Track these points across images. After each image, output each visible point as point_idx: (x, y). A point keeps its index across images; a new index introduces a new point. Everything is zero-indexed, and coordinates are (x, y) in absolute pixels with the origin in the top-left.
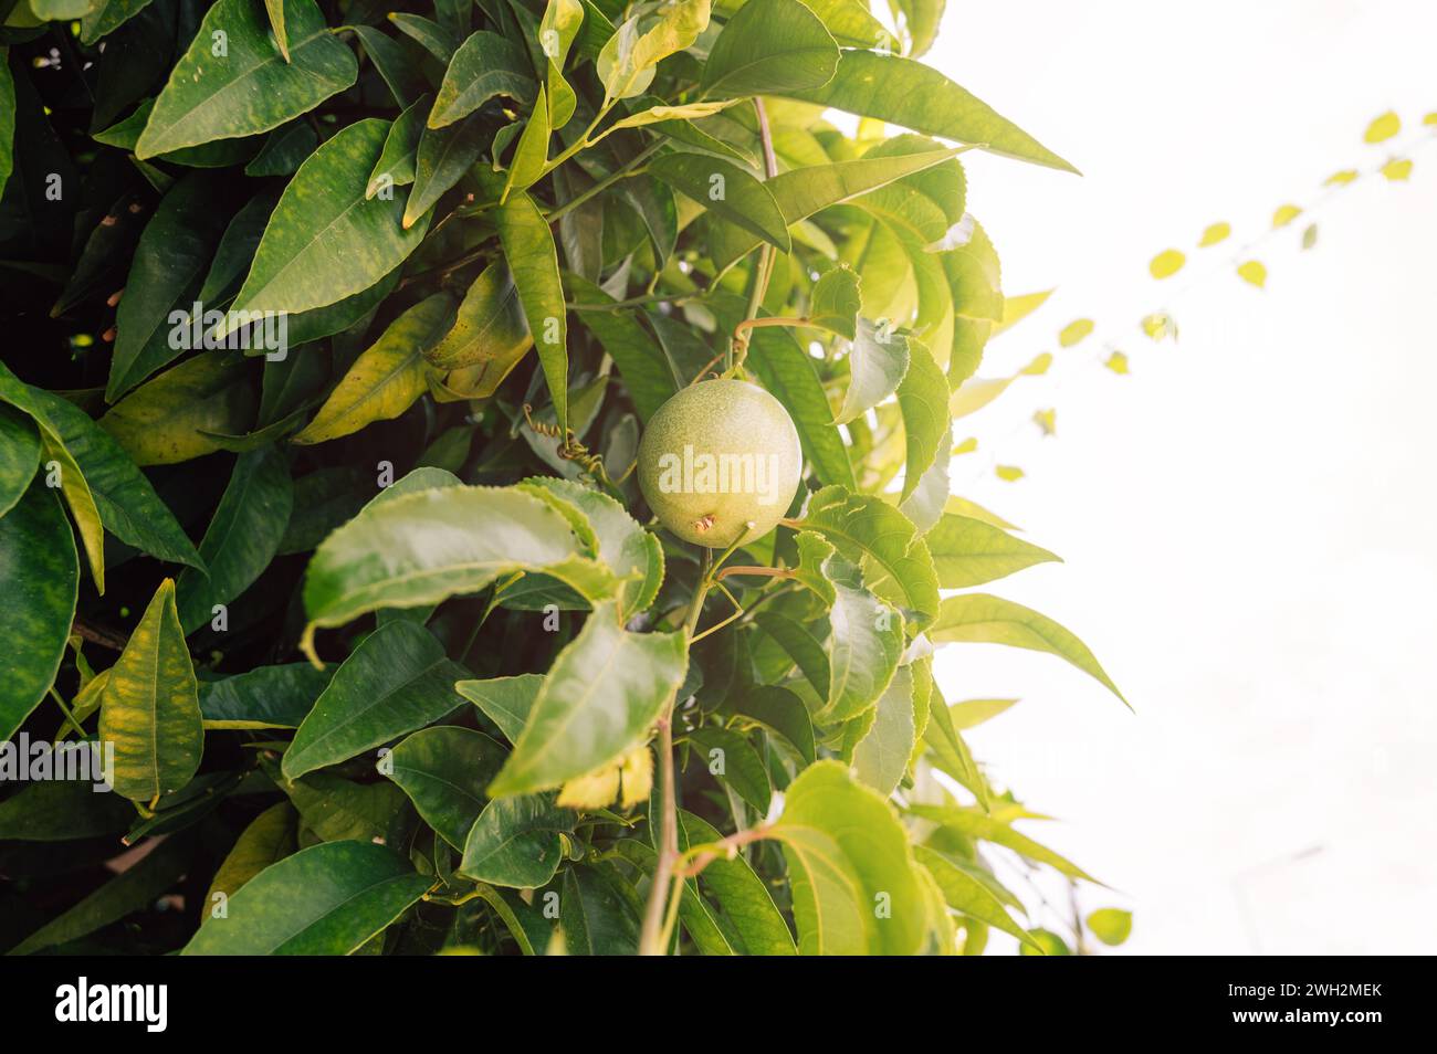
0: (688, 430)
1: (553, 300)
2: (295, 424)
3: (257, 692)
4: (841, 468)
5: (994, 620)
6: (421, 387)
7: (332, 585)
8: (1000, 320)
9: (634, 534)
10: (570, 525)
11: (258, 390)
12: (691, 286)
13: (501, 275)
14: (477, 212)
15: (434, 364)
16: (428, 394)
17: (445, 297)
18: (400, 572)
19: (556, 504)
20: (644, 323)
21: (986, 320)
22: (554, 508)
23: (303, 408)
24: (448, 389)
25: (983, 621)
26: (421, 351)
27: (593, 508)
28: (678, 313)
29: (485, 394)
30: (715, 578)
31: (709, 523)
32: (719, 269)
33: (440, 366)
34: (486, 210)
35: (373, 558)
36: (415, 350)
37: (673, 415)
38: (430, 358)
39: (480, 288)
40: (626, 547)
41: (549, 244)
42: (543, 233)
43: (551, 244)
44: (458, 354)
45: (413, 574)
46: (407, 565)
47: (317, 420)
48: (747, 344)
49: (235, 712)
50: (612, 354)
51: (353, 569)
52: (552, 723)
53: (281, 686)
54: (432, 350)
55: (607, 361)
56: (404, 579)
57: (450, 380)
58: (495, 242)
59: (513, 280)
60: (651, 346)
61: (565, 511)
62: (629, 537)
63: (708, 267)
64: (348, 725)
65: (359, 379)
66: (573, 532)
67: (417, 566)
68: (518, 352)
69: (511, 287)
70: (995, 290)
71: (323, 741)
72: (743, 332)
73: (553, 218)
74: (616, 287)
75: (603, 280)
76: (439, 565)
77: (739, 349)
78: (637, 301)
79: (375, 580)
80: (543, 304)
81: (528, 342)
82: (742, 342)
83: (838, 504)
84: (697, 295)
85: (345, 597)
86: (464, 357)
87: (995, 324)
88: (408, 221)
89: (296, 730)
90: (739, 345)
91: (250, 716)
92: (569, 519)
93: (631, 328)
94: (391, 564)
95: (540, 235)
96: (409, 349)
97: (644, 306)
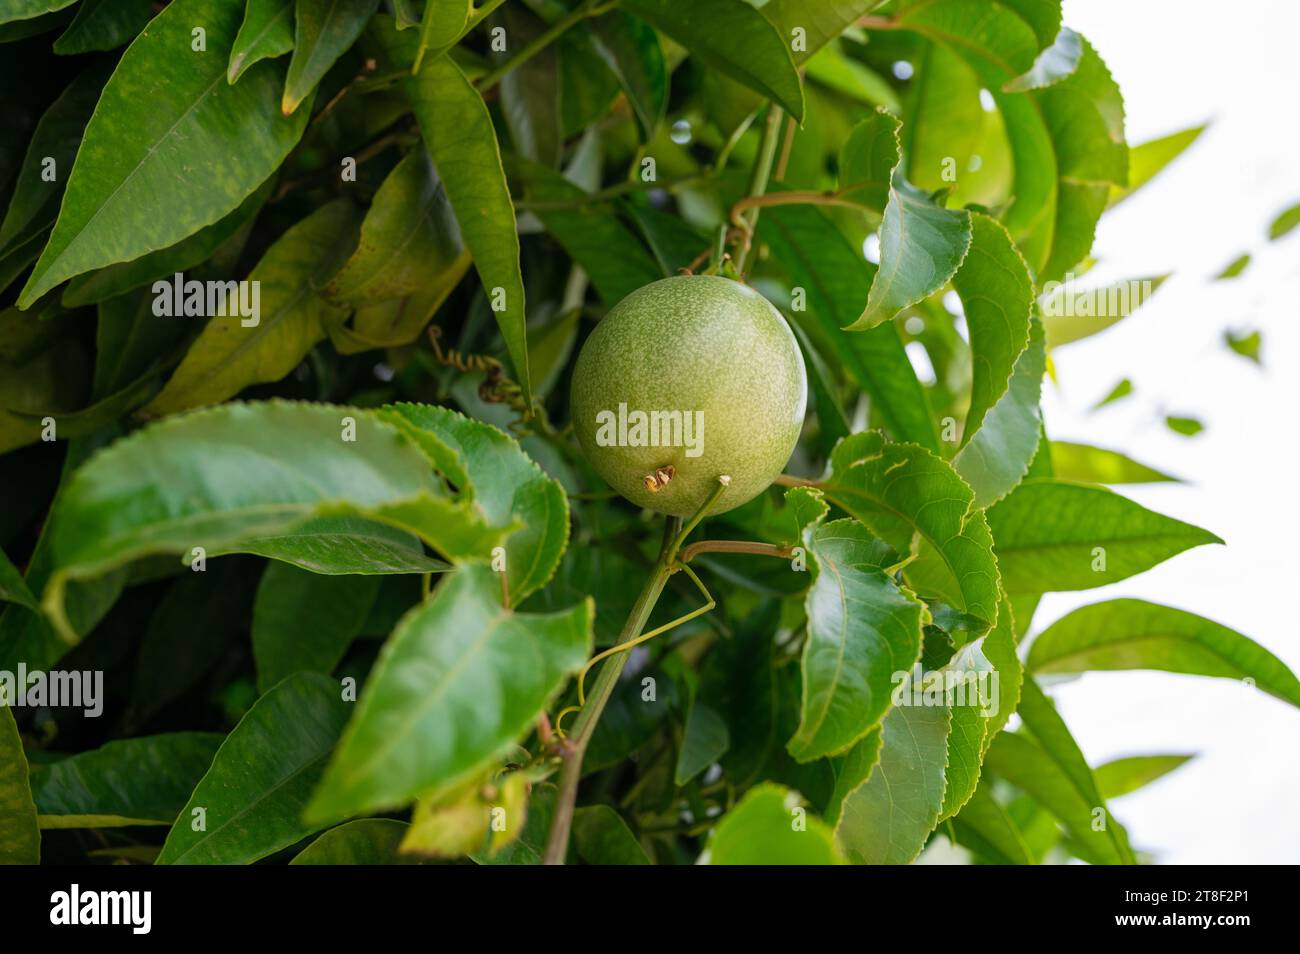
0: (634, 346)
1: (496, 206)
2: (143, 394)
3: (111, 776)
4: (918, 414)
5: (1147, 635)
6: (314, 334)
7: (91, 525)
8: (1124, 182)
9: (531, 482)
10: (432, 462)
11: (90, 348)
12: (686, 165)
13: (421, 172)
14: (382, 84)
15: (331, 303)
16: (325, 346)
17: (342, 206)
18: (186, 511)
19: (416, 436)
20: (627, 223)
21: (1102, 184)
22: (409, 439)
23: (155, 369)
24: (356, 335)
25: (1130, 638)
26: (312, 286)
27: (475, 446)
28: (672, 206)
29: (406, 337)
30: (679, 558)
31: (665, 478)
32: (727, 134)
33: (339, 305)
34: (394, 81)
35: (149, 493)
36: (304, 284)
37: (615, 326)
38: (325, 294)
39: (392, 192)
40: (518, 499)
41: (484, 126)
42: (476, 110)
43: (488, 126)
44: (364, 289)
45: (202, 515)
46: (195, 502)
47: (169, 387)
48: (750, 232)
49: (81, 804)
50: (585, 266)
51: (118, 505)
52: (392, 718)
53: (143, 767)
54: (328, 285)
55: (578, 282)
56: (189, 521)
57: (358, 322)
58: (408, 123)
59: (436, 176)
60: (638, 253)
61: (426, 444)
62: (525, 485)
63: (712, 136)
64: (237, 821)
65: (226, 329)
66: (436, 473)
67: (209, 504)
68: (451, 278)
69: (434, 188)
70: (1116, 139)
71: (204, 846)
72: (744, 214)
73: (488, 84)
74: (583, 172)
75: (564, 166)
76: (240, 504)
77: (737, 239)
78: (615, 191)
79: (149, 521)
80: (484, 212)
81: (462, 263)
82: (742, 230)
83: (871, 458)
84: (700, 174)
85: (108, 542)
86: (372, 291)
87: (1115, 190)
88: (289, 104)
89: (167, 829)
90: (736, 233)
91: (104, 808)
92: (430, 454)
93: (609, 229)
94: (173, 499)
95: (472, 114)
96: (294, 284)
97: (626, 197)
